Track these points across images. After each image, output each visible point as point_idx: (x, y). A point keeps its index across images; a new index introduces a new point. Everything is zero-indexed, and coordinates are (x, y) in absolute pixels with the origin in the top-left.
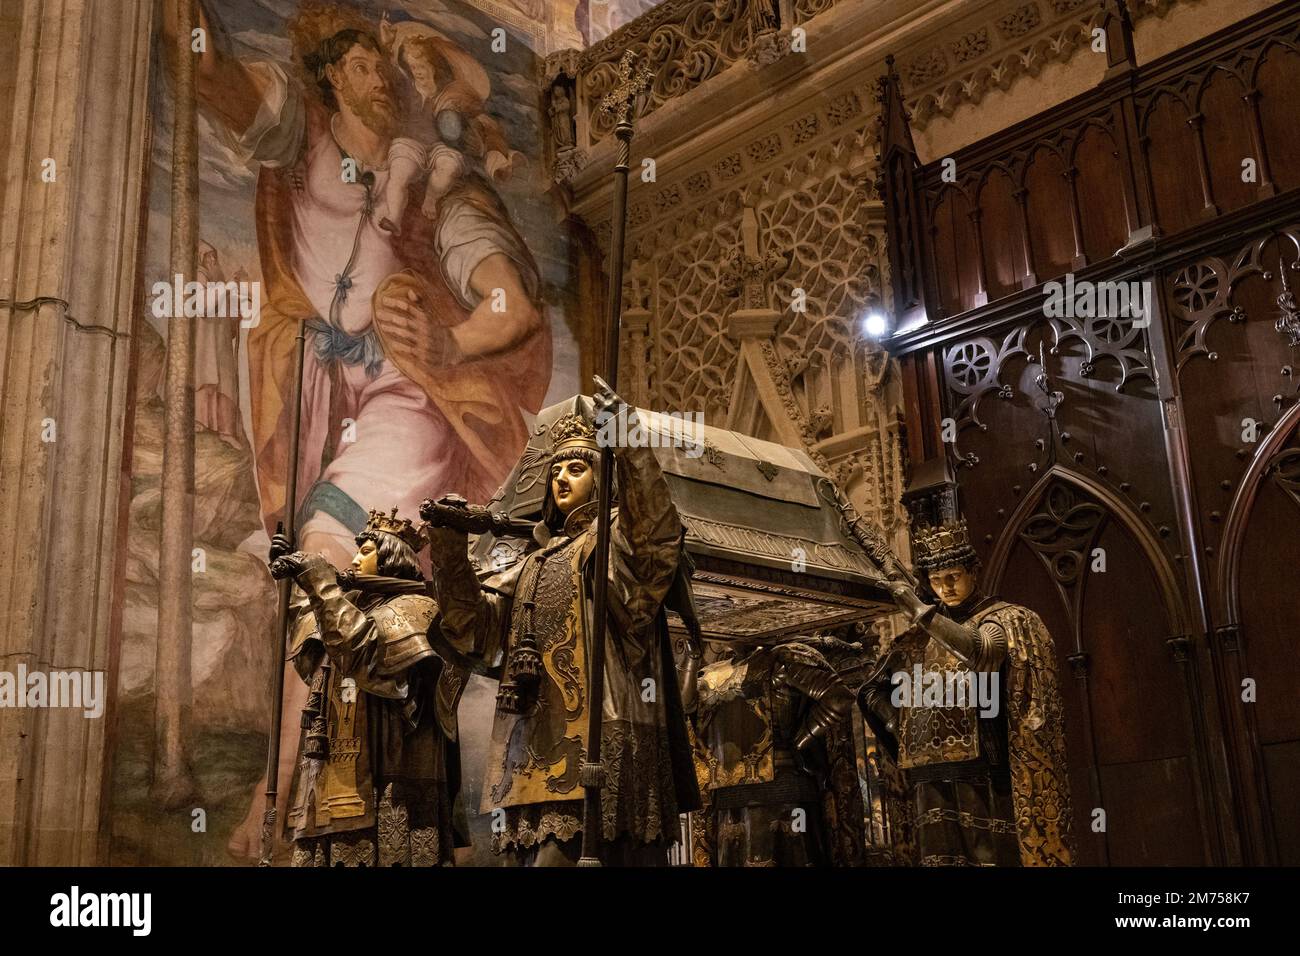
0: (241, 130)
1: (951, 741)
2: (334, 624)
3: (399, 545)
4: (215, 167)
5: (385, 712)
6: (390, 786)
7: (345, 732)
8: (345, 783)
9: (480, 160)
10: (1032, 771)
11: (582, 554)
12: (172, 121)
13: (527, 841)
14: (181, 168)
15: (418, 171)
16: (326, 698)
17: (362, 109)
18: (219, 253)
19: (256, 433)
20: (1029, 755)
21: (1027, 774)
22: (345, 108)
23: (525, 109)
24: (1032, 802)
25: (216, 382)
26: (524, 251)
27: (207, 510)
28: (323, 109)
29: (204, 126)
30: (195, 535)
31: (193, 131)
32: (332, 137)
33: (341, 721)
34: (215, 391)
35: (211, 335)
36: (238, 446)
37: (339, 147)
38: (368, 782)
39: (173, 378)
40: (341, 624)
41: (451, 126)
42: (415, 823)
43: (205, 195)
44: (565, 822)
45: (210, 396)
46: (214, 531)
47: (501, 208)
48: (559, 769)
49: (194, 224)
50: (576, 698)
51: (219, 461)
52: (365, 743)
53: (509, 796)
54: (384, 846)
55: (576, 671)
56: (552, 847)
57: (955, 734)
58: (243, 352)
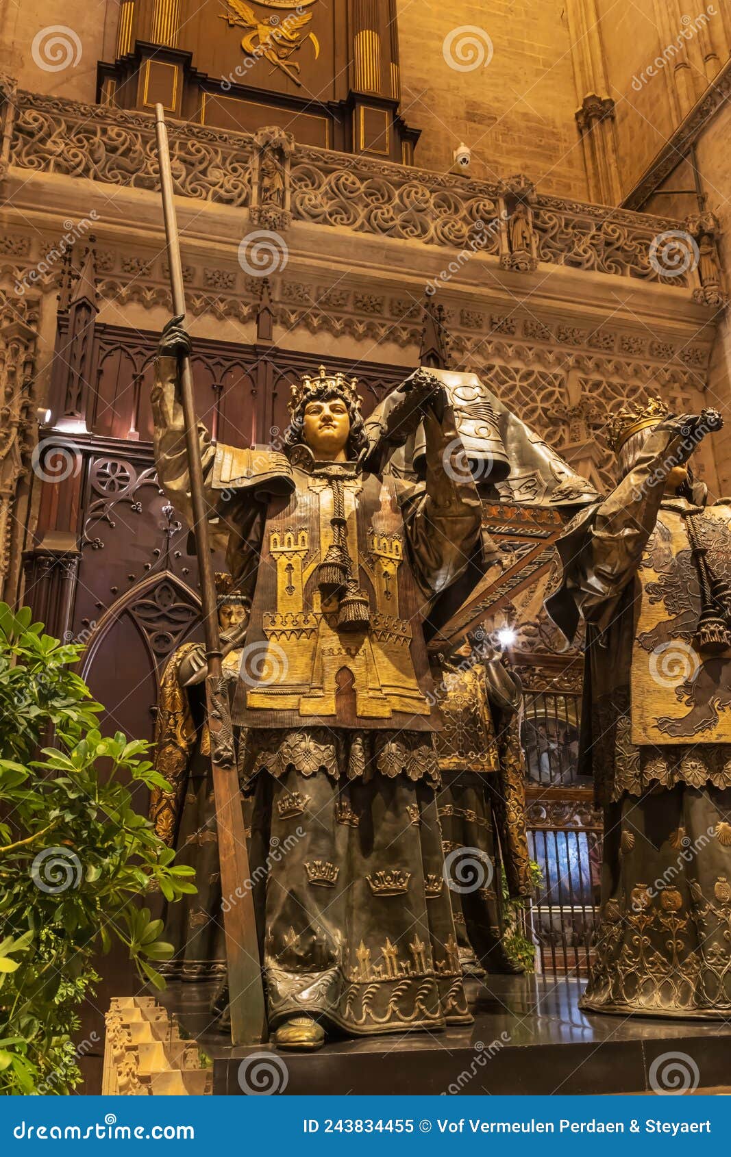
1: (472, 755)
7: (388, 608)
33: (382, 595)
38: (428, 677)
52: (417, 630)
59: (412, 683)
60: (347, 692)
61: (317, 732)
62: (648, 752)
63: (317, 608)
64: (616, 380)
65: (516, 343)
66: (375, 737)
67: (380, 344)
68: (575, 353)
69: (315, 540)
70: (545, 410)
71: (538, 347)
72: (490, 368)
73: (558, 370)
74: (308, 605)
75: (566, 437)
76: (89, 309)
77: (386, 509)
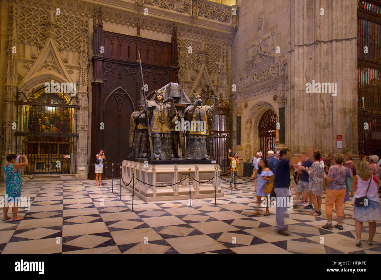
33: (165, 119)
52: (168, 122)
59: (168, 128)
60: (161, 129)
61: (159, 133)
62: (192, 135)
63: (159, 120)
64: (213, 43)
65: (192, 34)
66: (164, 134)
67: (163, 33)
68: (204, 37)
69: (158, 113)
70: (197, 50)
71: (197, 35)
72: (186, 40)
73: (201, 41)
74: (158, 120)
75: (201, 57)
76: (101, 27)
77: (166, 109)
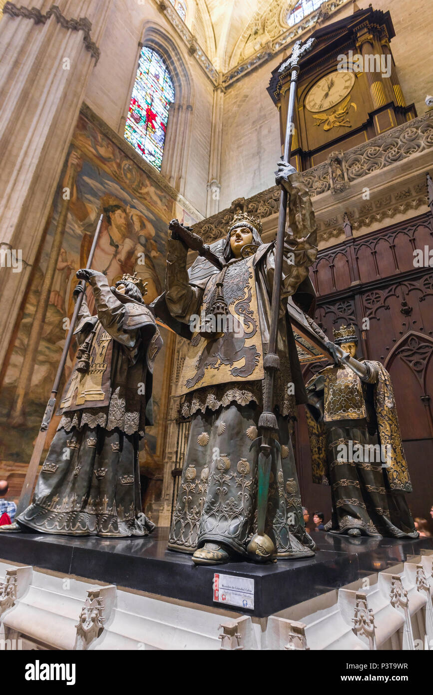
0: (81, 221)
1: (351, 410)
2: (104, 301)
3: (136, 288)
4: (71, 228)
5: (121, 354)
6: (119, 388)
7: (99, 360)
8: (96, 384)
9: (150, 252)
10: (390, 425)
11: (254, 259)
12: (60, 211)
13: (214, 406)
14: (60, 225)
15: (132, 249)
16: (91, 345)
17: (118, 227)
18: (67, 253)
19: (69, 309)
20: (389, 417)
21: (388, 425)
22: (114, 226)
23: (164, 242)
24: (391, 437)
25: (58, 290)
26: (158, 279)
27: (48, 329)
28: (107, 223)
29: (69, 216)
30: (42, 336)
31: (66, 216)
32: (108, 232)
33: (98, 355)
34: (58, 293)
35: (60, 277)
36: (62, 312)
37: (109, 234)
38: (108, 383)
39: (44, 285)
40: (108, 301)
41: (143, 240)
42: (128, 409)
43: (65, 235)
44: (243, 394)
45: (56, 295)
46: (49, 337)
47: (153, 266)
48: (240, 363)
49: (61, 243)
50: (251, 326)
51: (55, 315)
52: (109, 365)
53: (202, 381)
54: (111, 418)
55: (252, 313)
56: (233, 409)
57: (353, 408)
58: (69, 284)
60: (75, 396)
